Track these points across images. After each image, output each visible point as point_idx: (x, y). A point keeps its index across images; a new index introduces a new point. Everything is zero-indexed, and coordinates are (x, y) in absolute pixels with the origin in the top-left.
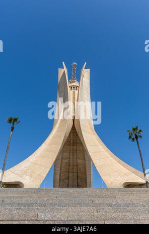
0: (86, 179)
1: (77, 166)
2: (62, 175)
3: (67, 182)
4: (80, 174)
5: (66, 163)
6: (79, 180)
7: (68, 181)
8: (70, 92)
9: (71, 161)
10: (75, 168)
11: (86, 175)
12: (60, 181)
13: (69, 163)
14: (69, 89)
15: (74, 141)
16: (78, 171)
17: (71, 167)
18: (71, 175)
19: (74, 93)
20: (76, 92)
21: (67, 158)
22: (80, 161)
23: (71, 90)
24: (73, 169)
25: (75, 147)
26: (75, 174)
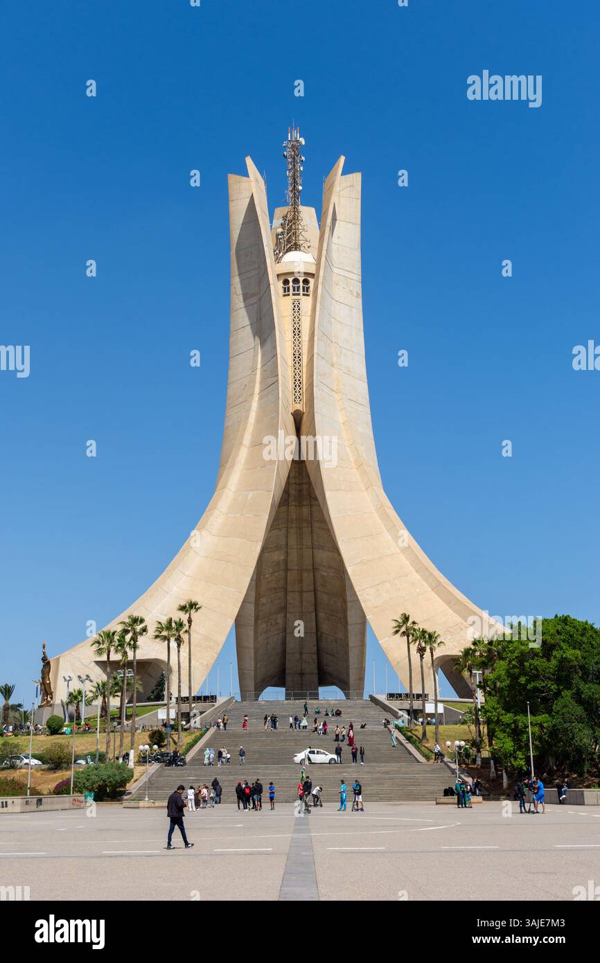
0: (345, 611)
1: (314, 569)
2: (263, 600)
3: (280, 621)
4: (325, 598)
5: (278, 564)
6: (322, 615)
7: (286, 616)
8: (282, 306)
9: (294, 556)
10: (307, 577)
11: (345, 601)
12: (257, 618)
13: (286, 562)
14: (276, 287)
15: (300, 491)
16: (319, 588)
17: (292, 576)
18: (293, 599)
19: (296, 307)
20: (306, 303)
21: (277, 548)
22: (322, 556)
23: (286, 290)
24: (301, 581)
25: (305, 510)
26: (309, 597)
